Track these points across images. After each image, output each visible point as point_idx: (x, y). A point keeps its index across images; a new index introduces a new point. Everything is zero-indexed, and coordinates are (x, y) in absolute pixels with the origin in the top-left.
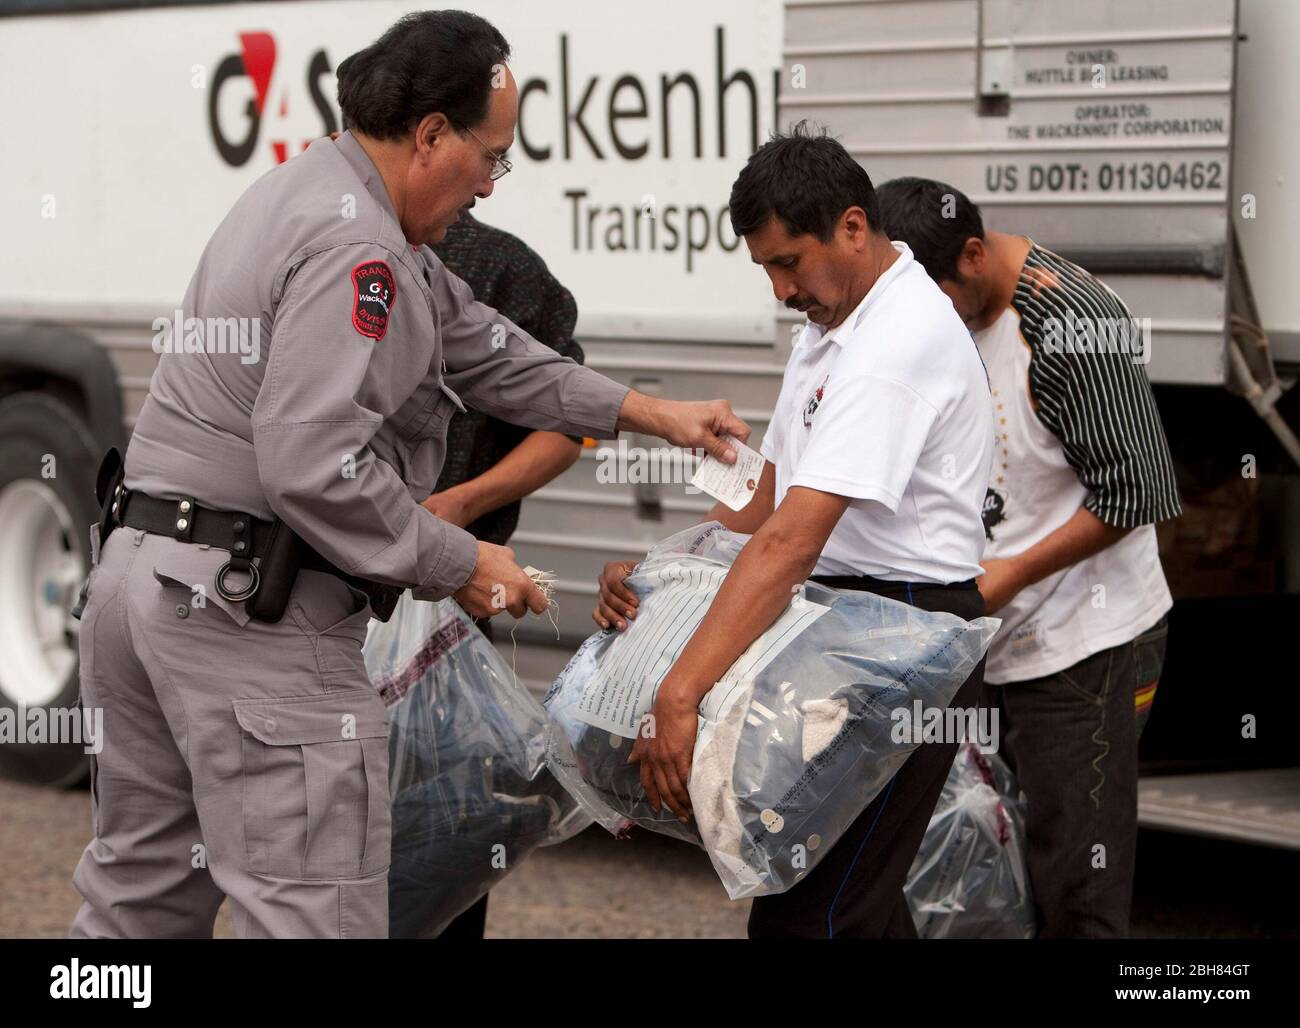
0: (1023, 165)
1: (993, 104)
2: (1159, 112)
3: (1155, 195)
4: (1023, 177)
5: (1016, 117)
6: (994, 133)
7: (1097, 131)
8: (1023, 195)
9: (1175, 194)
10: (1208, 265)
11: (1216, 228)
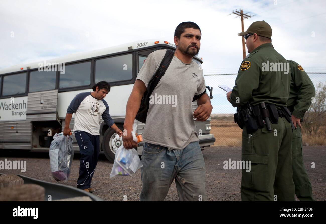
0: (43, 107)
1: (42, 103)
2: (52, 103)
3: (52, 108)
4: (43, 108)
5: (43, 104)
6: (42, 105)
7: (49, 105)
8: (43, 109)
9: (53, 108)
10: (55, 112)
11: (56, 110)
